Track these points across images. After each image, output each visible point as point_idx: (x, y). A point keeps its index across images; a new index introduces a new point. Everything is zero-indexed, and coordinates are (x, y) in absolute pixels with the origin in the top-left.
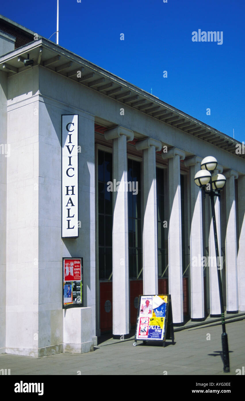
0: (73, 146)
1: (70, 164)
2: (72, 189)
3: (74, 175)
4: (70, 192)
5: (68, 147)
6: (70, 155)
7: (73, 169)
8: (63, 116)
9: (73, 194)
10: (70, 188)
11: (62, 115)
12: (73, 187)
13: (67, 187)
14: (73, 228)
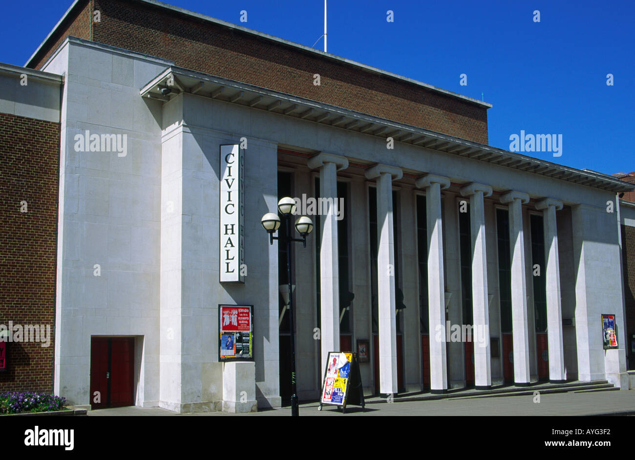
0: (233, 179)
1: (229, 200)
2: (231, 228)
3: (233, 212)
4: (229, 232)
5: (227, 180)
6: (229, 190)
7: (233, 205)
8: (222, 146)
9: (233, 233)
10: (229, 227)
11: (220, 145)
12: (233, 225)
13: (226, 226)
14: (233, 272)
